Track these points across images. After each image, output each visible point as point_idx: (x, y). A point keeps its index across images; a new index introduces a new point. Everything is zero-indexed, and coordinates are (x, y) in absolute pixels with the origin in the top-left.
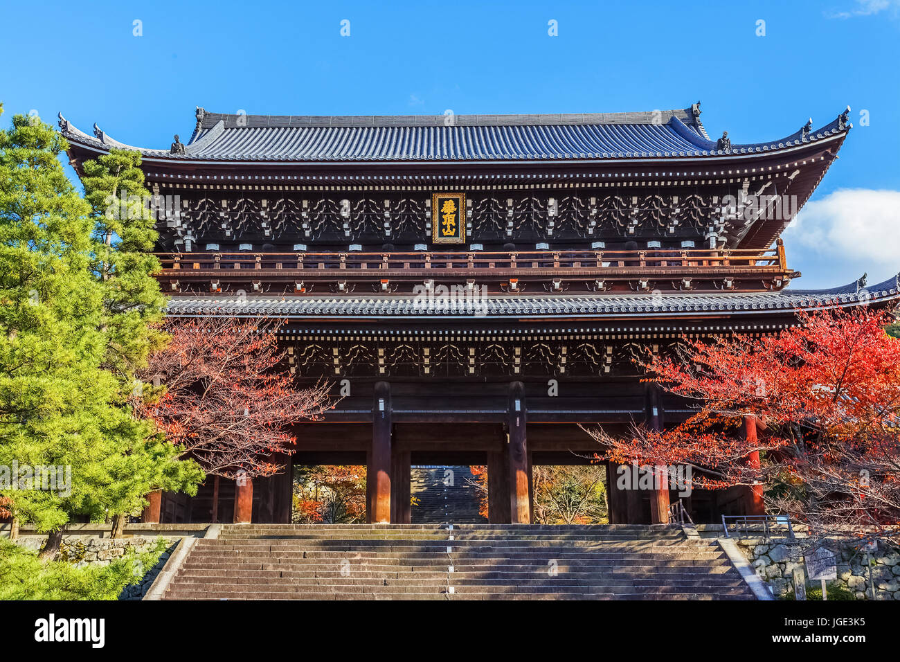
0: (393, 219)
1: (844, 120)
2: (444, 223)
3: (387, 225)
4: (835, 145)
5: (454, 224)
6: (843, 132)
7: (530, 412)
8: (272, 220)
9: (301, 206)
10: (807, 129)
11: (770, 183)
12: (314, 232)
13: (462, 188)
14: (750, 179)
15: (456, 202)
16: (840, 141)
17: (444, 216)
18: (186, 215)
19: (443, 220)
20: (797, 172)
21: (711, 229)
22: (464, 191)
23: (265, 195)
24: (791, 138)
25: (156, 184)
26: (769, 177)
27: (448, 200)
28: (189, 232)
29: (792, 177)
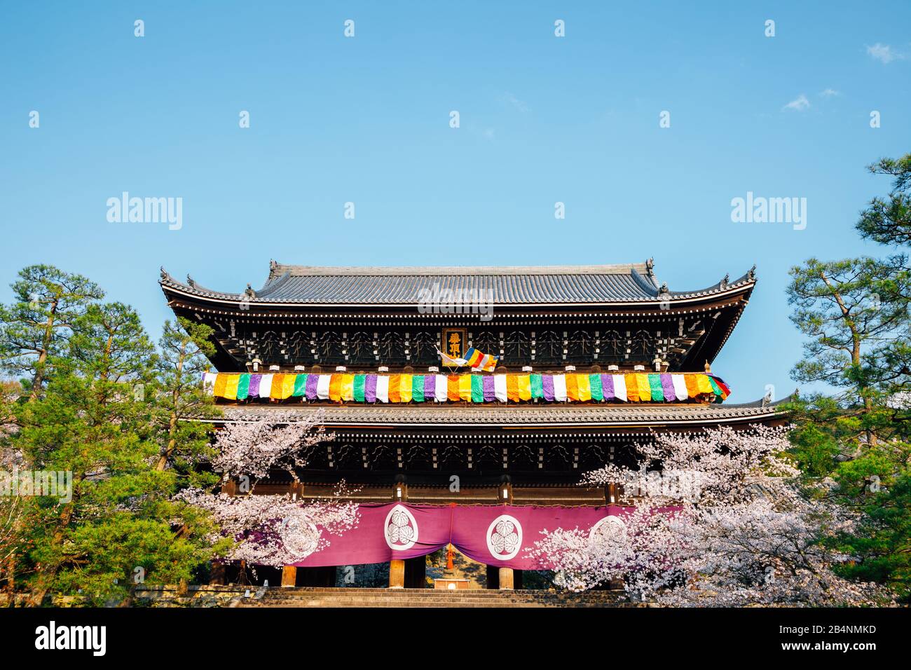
0: (412, 348)
1: (752, 275)
2: (451, 351)
3: (407, 352)
4: (747, 294)
5: (459, 352)
6: (751, 283)
7: (515, 499)
8: (320, 347)
9: (342, 337)
10: (726, 281)
11: (699, 322)
12: (352, 357)
13: (464, 324)
14: (683, 319)
15: (460, 334)
16: (750, 290)
17: (451, 346)
18: (255, 343)
19: (451, 348)
20: (719, 314)
21: (657, 356)
22: (466, 326)
23: (314, 328)
24: (713, 289)
25: (232, 320)
26: (698, 317)
27: (454, 333)
28: (257, 356)
29: (715, 317)
